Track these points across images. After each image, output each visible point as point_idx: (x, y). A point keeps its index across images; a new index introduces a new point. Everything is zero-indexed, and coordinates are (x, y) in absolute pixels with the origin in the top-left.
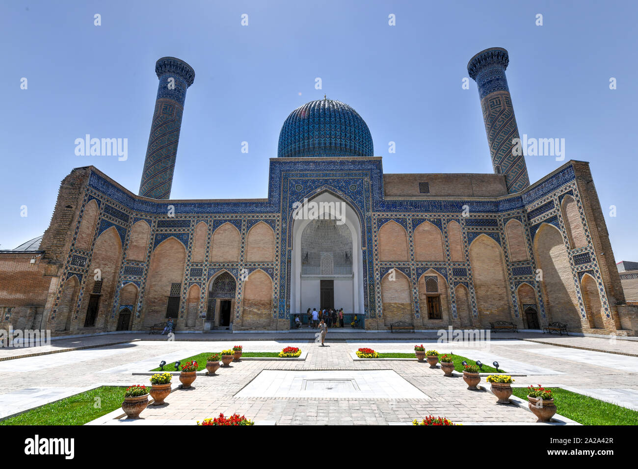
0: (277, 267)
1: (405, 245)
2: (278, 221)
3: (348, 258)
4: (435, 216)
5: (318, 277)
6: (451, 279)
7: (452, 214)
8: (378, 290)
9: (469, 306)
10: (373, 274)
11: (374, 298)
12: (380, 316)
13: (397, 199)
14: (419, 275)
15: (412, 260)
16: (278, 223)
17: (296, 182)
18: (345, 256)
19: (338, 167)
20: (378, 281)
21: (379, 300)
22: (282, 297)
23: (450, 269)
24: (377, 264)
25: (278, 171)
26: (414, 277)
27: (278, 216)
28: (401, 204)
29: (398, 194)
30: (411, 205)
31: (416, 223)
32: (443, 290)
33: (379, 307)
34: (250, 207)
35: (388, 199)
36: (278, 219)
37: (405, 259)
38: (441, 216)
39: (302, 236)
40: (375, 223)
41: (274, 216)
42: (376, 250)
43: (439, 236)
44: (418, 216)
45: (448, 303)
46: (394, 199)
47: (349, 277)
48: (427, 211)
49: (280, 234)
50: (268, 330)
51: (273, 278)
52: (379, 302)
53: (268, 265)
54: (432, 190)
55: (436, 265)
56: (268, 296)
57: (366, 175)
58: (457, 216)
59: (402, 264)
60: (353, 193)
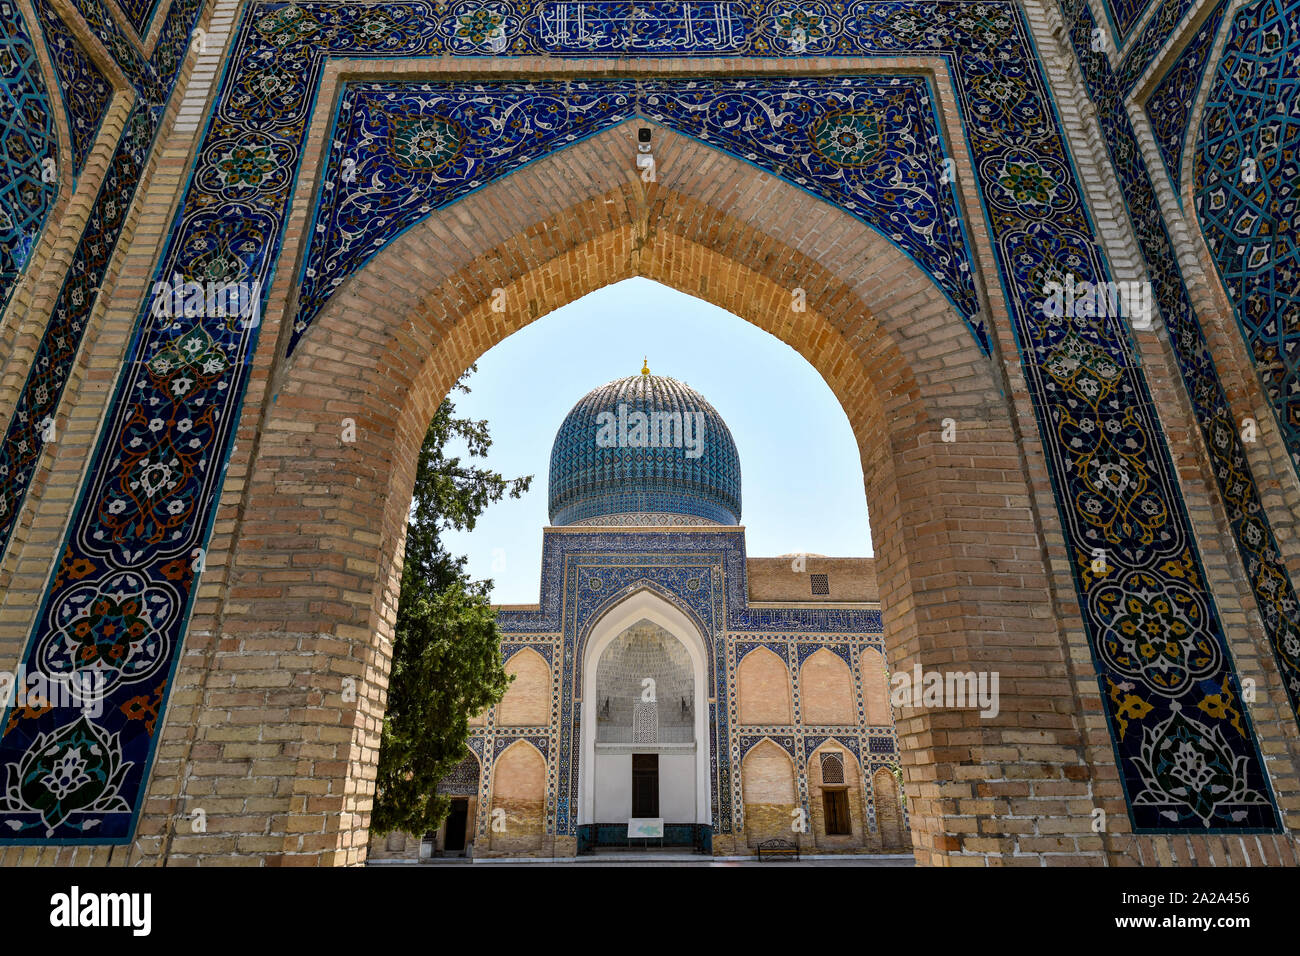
0: (554, 736)
1: (785, 693)
2: (558, 647)
3: (686, 709)
4: (838, 638)
5: (628, 749)
6: (866, 758)
7: (868, 635)
8: (737, 780)
9: (897, 809)
10: (727, 748)
11: (729, 793)
12: (739, 830)
13: (771, 607)
14: (809, 750)
15: (798, 722)
16: (557, 651)
17: (592, 573)
18: (680, 705)
19: (666, 545)
20: (736, 763)
21: (738, 798)
22: (563, 794)
23: (864, 741)
24: (734, 731)
25: (558, 552)
26: (800, 754)
27: (558, 639)
28: (778, 615)
29: (774, 597)
30: (796, 618)
31: (806, 651)
32: (853, 780)
33: (738, 811)
34: (506, 620)
35: (756, 606)
36: (558, 643)
37: (785, 720)
38: (850, 638)
39: (599, 666)
40: (731, 653)
41: (550, 638)
42: (733, 703)
43: (846, 676)
44: (807, 638)
45: (862, 805)
46: (766, 607)
47: (688, 748)
48: (824, 629)
49: (561, 672)
50: (537, 857)
51: (547, 758)
52: (738, 802)
53: (538, 731)
54: (835, 590)
55: (839, 731)
56: (538, 791)
57: (717, 561)
58: (877, 639)
59: (779, 729)
60: (691, 594)
